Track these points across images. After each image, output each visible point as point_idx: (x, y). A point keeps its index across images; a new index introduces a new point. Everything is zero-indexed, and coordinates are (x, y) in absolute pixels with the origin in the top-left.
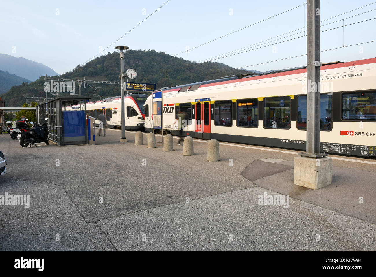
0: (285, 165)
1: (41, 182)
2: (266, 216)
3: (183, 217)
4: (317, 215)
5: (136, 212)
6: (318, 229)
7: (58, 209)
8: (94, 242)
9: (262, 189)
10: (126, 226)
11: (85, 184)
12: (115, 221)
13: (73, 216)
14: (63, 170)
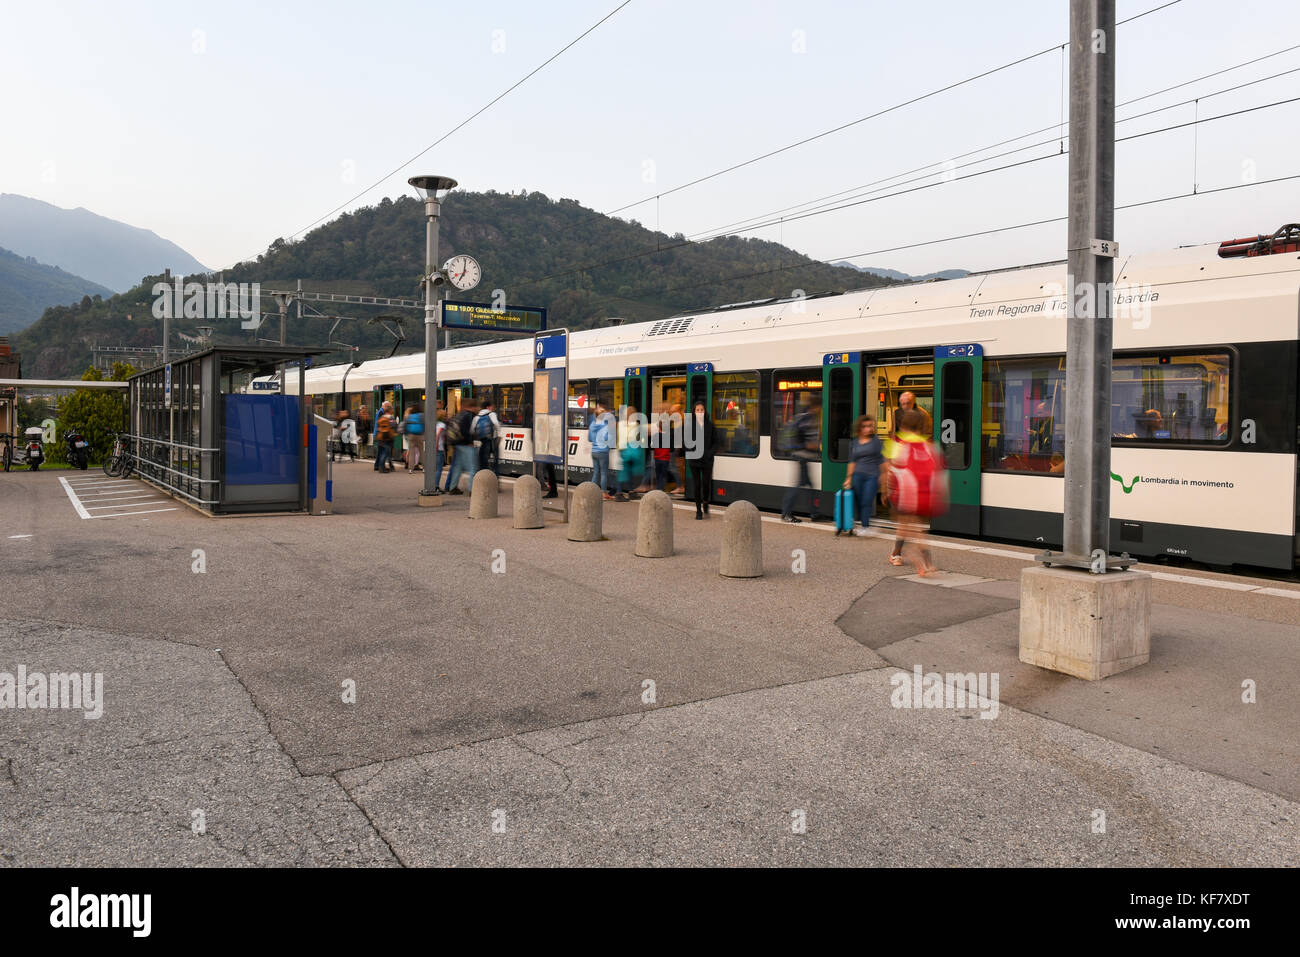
0: (989, 597)
1: (146, 636)
2: (919, 767)
3: (634, 763)
4: (1097, 766)
5: (475, 742)
7: (204, 729)
10: (440, 790)
11: (297, 647)
12: (402, 774)
13: (258, 754)
14: (221, 598)
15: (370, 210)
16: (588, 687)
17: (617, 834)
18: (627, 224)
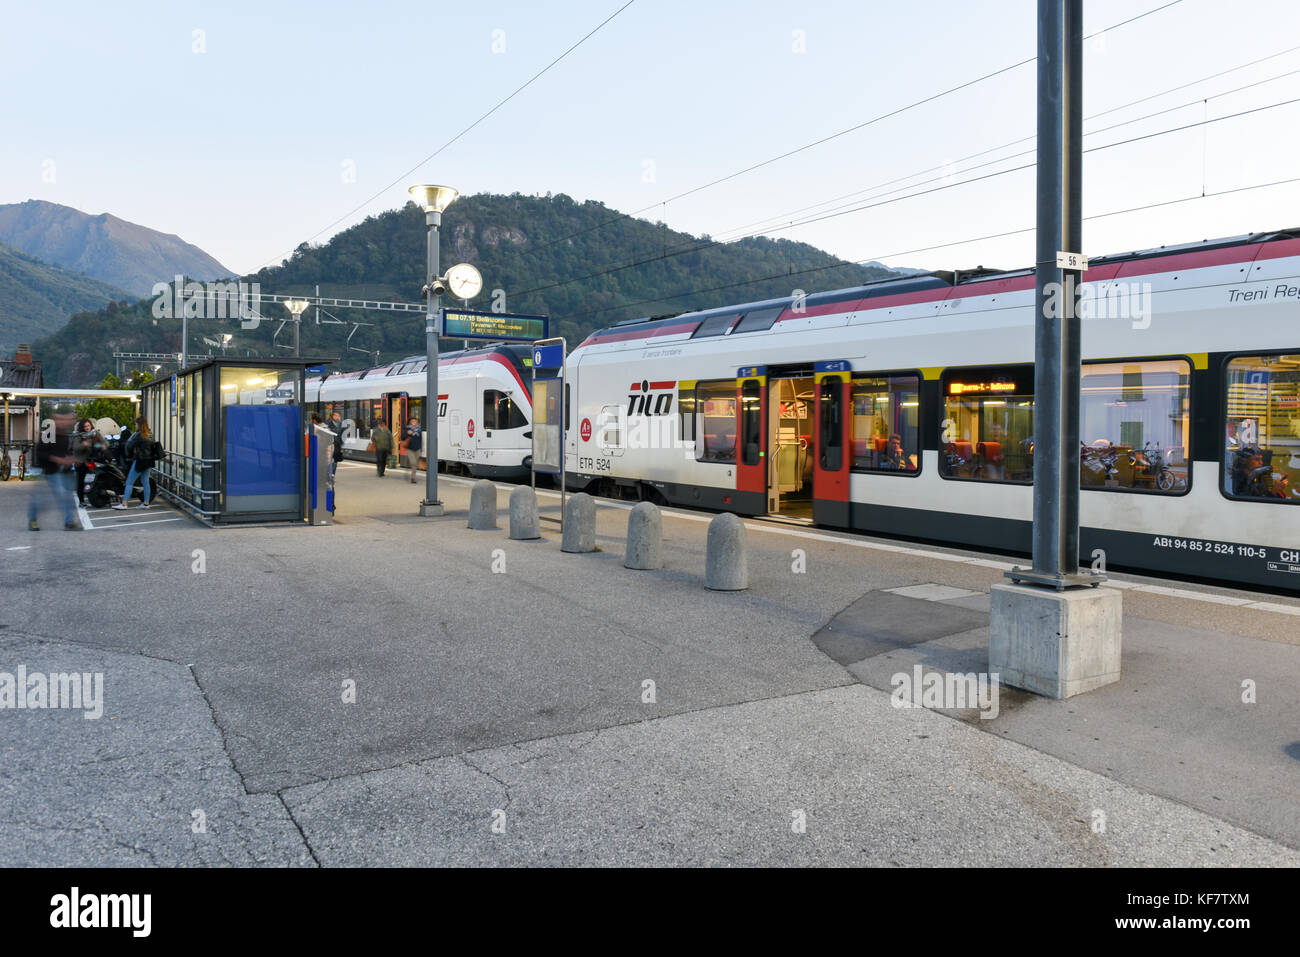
0: (972, 611)
1: (122, 650)
2: (863, 788)
3: (577, 782)
4: (1045, 788)
5: (423, 760)
6: (1037, 838)
7: (160, 746)
8: (261, 859)
9: (877, 692)
10: (379, 808)
11: (269, 661)
12: (345, 792)
13: (208, 771)
14: (203, 612)
15: (394, 213)
16: (547, 704)
17: (546, 854)
18: (652, 226)
